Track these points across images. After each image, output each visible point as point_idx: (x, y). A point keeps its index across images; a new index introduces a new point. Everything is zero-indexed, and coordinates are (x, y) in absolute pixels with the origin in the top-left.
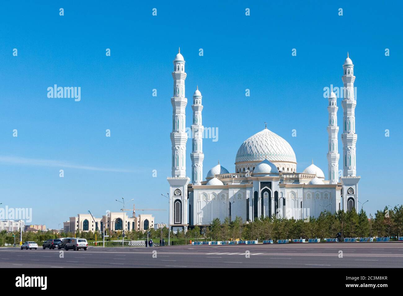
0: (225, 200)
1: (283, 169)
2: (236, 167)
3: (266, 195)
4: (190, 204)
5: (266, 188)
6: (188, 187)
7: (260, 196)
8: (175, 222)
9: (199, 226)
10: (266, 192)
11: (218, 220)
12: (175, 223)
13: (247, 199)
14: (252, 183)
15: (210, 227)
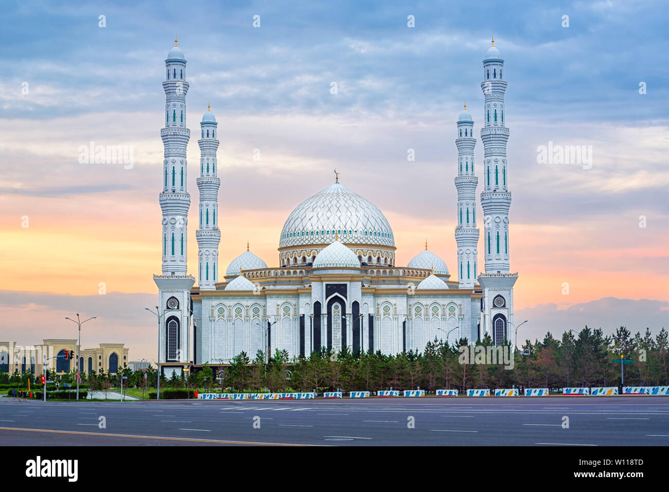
0: (260, 318)
1: (370, 258)
2: (281, 256)
3: (336, 309)
4: (196, 326)
5: (336, 296)
6: (191, 294)
7: (324, 310)
8: (168, 359)
9: (211, 367)
10: (336, 304)
11: (245, 356)
12: (167, 361)
13: (300, 317)
14: (310, 286)
15: (230, 367)
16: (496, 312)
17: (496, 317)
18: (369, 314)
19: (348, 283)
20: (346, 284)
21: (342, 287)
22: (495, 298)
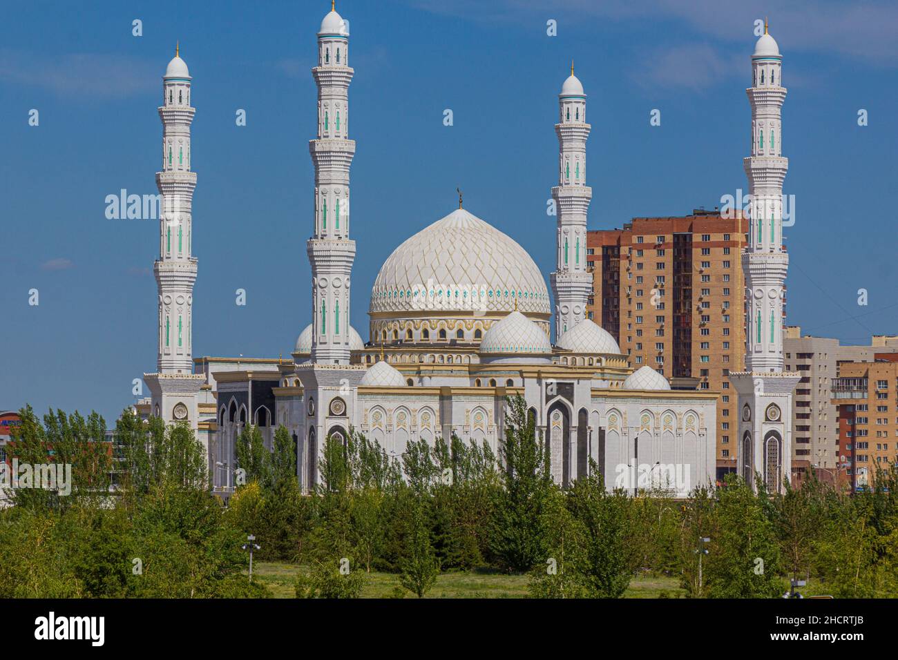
16: (768, 428)
17: (767, 436)
18: (600, 428)
19: (575, 382)
20: (573, 384)
21: (567, 388)
22: (768, 407)
